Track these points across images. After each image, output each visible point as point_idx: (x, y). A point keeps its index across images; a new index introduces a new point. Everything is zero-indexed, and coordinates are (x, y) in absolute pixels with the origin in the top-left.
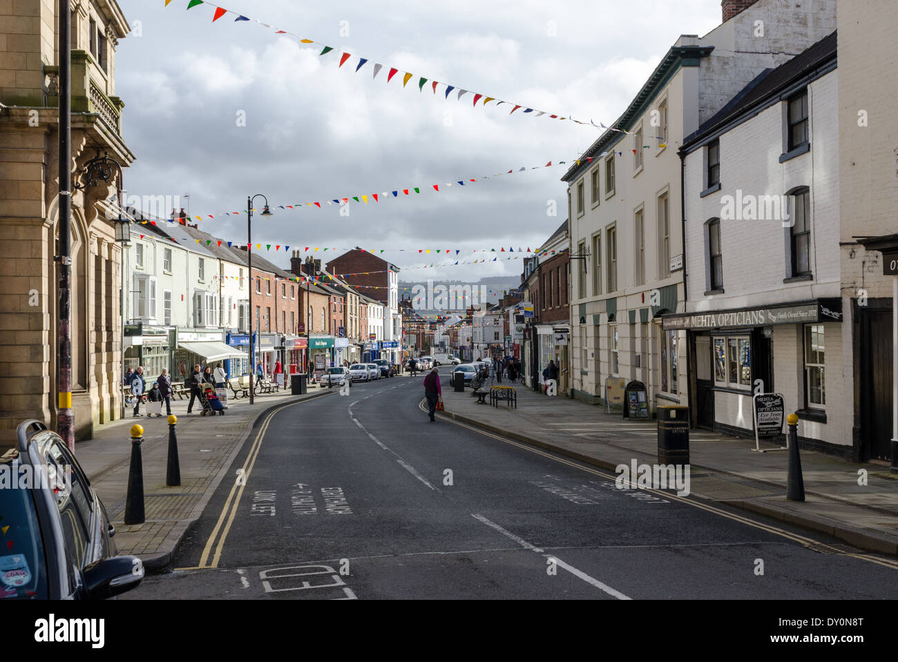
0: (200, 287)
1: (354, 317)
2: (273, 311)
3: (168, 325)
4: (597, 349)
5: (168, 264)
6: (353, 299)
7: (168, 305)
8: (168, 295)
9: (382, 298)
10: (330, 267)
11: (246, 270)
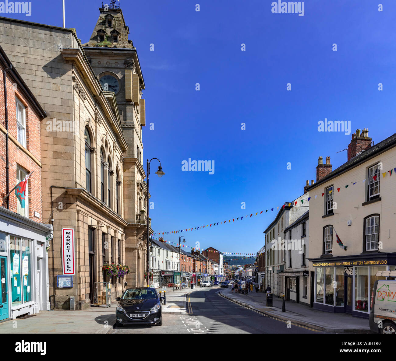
0: (167, 259)
1: (209, 267)
2: (186, 266)
3: (159, 269)
4: (271, 280)
5: (159, 253)
6: (209, 263)
7: (159, 264)
8: (159, 261)
9: (218, 263)
10: (203, 253)
11: (179, 254)
